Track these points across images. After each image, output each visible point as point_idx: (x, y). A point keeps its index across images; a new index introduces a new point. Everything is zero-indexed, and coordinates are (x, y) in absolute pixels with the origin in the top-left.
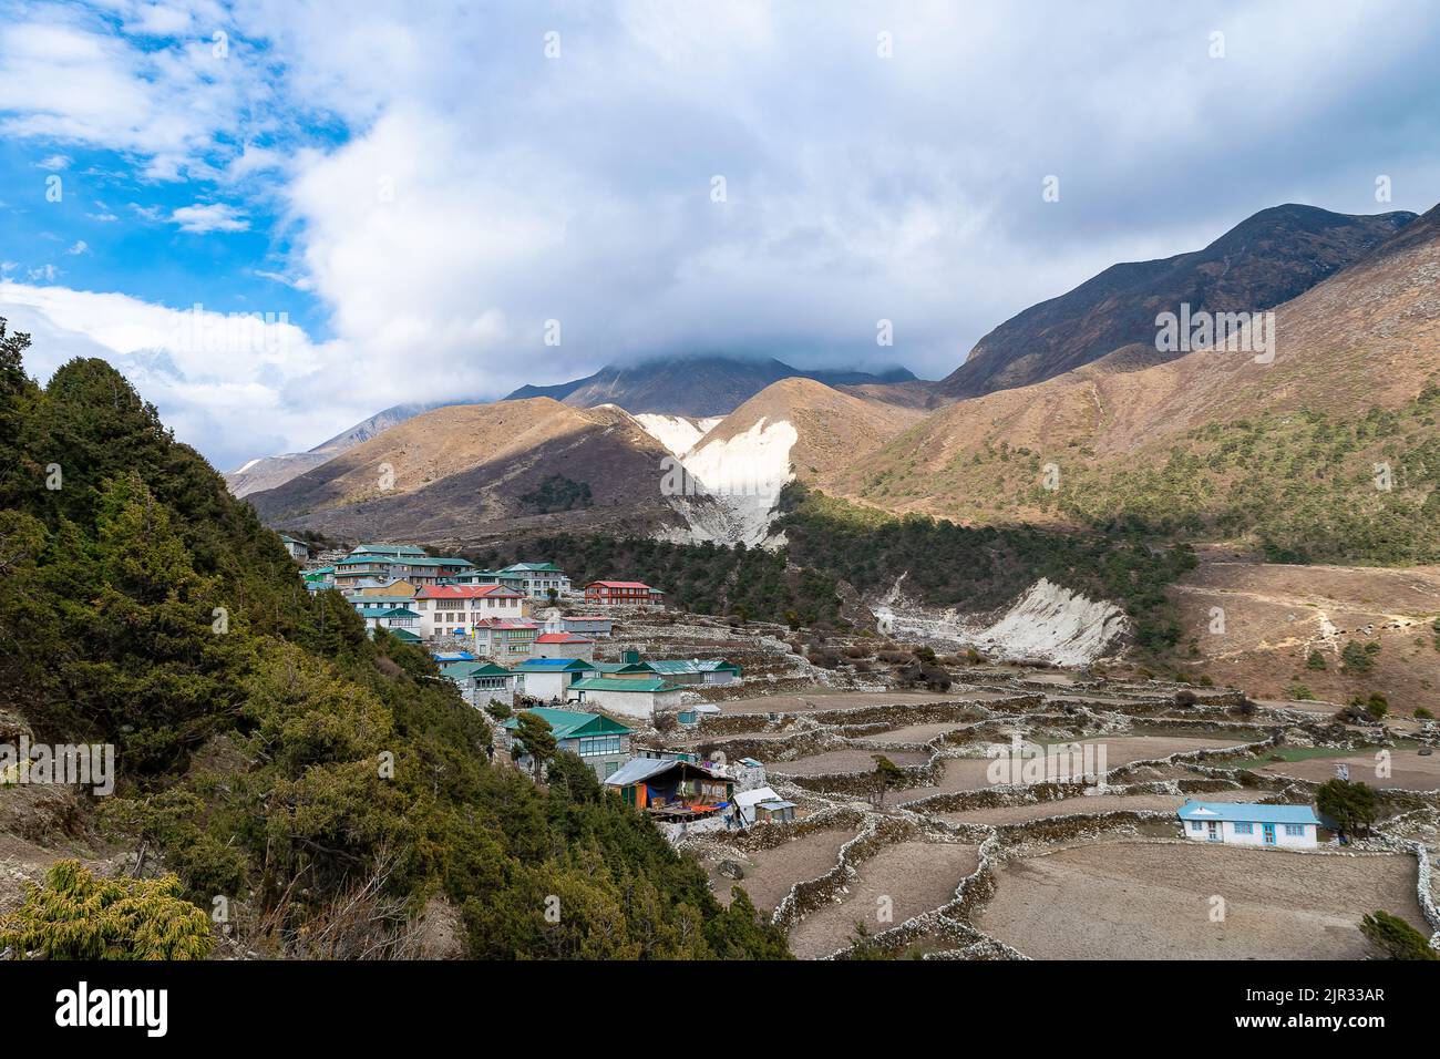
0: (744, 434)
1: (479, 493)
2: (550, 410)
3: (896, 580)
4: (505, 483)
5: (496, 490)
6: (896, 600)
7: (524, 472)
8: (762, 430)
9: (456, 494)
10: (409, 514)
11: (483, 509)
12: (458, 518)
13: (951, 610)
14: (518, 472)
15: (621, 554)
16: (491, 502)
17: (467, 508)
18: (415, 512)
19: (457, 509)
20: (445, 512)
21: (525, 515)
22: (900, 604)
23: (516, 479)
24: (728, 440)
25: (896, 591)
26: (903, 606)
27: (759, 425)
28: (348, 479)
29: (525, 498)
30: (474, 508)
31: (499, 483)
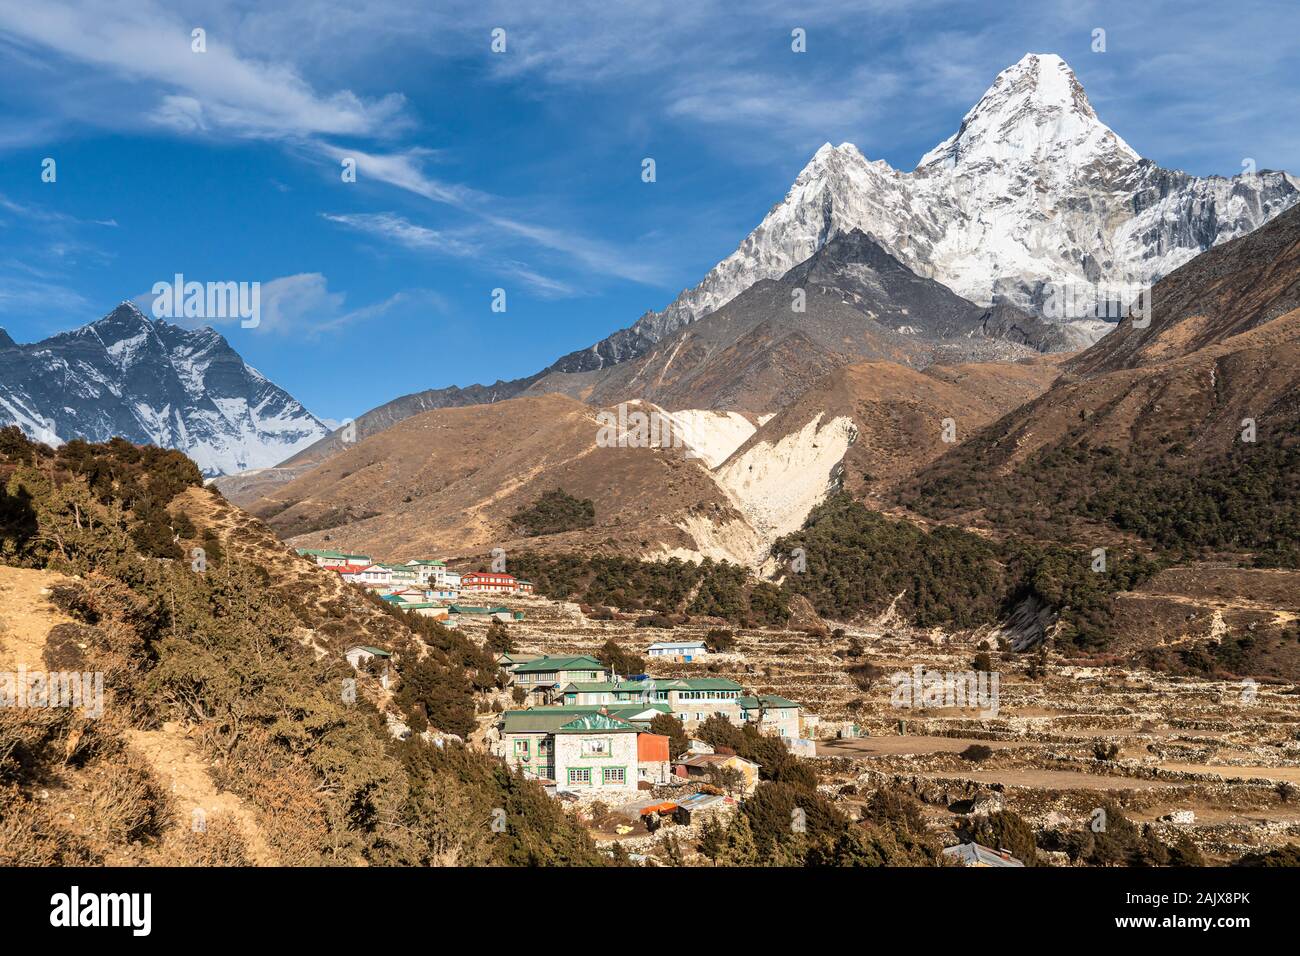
0: (795, 435)
1: (465, 514)
2: (562, 410)
3: (892, 599)
4: (497, 502)
5: (484, 510)
6: (889, 621)
7: (519, 489)
8: (818, 430)
9: (439, 516)
10: (384, 541)
11: (468, 532)
12: (439, 543)
13: (938, 629)
14: (513, 488)
15: (585, 573)
16: (477, 525)
17: (448, 532)
18: (391, 538)
19: (439, 533)
20: (425, 536)
21: (515, 538)
22: (892, 625)
23: (511, 496)
24: (776, 442)
25: (891, 611)
26: (895, 627)
27: (814, 423)
28: (317, 501)
29: (515, 519)
30: (458, 531)
31: (489, 502)
